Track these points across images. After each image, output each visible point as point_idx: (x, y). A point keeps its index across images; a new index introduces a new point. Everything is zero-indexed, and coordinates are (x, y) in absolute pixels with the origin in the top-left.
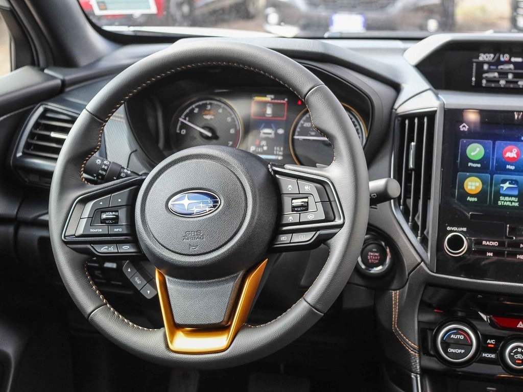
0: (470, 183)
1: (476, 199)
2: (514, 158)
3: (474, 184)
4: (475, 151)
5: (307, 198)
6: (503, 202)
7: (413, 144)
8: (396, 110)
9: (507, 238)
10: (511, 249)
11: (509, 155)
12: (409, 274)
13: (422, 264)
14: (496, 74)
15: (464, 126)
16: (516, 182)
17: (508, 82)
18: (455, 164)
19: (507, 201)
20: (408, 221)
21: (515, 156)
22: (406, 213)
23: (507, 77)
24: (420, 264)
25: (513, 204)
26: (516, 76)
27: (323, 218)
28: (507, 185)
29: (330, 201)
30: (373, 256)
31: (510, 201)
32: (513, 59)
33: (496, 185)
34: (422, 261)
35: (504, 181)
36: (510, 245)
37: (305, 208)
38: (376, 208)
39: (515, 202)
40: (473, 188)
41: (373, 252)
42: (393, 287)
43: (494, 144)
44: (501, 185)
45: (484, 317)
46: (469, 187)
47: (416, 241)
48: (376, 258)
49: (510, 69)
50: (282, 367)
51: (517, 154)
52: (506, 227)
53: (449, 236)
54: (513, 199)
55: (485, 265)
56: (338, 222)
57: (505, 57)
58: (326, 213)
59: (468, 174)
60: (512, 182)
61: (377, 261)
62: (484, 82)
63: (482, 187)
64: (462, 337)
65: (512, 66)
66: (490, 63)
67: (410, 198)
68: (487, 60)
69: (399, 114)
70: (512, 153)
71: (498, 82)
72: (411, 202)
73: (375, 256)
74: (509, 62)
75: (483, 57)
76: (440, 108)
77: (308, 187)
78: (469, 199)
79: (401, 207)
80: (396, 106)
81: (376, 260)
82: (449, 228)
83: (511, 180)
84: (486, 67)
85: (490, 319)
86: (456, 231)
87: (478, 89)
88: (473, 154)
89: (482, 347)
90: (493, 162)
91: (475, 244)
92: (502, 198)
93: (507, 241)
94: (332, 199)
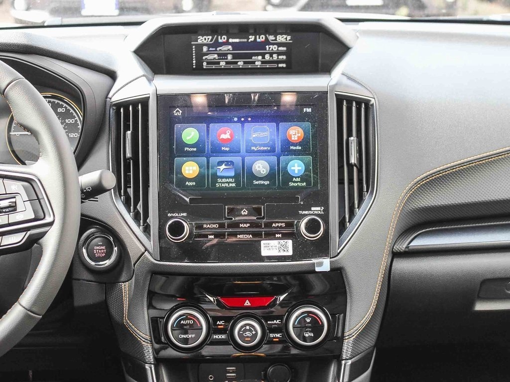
0: (187, 168)
1: (194, 183)
2: (228, 139)
3: (191, 168)
4: (190, 135)
5: (15, 197)
6: (220, 184)
7: (129, 133)
8: (111, 99)
9: (226, 219)
10: (230, 230)
11: (223, 136)
12: (134, 265)
13: (146, 253)
14: (216, 56)
15: (178, 111)
16: (232, 163)
17: (227, 63)
18: (171, 150)
19: (224, 183)
20: (129, 211)
21: (229, 137)
22: (127, 204)
23: (227, 59)
24: (143, 253)
25: (231, 185)
26: (235, 56)
27: (33, 217)
28: (223, 167)
29: (38, 199)
30: (99, 250)
31: (227, 182)
32: (231, 40)
33: (212, 168)
34: (146, 251)
35: (220, 163)
36: (230, 226)
37: (13, 208)
38: (97, 201)
39: (232, 183)
40: (191, 172)
41: (98, 246)
42: (122, 279)
43: (208, 127)
44: (218, 167)
45: (212, 299)
46: (187, 172)
47: (139, 231)
48: (102, 251)
49: (229, 50)
50: (31, 373)
51: (231, 135)
52: (225, 208)
53: (170, 222)
54: (231, 180)
55: (207, 248)
56: (48, 219)
57: (223, 39)
58: (35, 212)
59: (185, 158)
60: (228, 163)
61: (104, 255)
62: (205, 64)
63: (199, 170)
64: (191, 322)
65: (230, 47)
66: (209, 46)
67: (130, 187)
68: (205, 42)
69: (114, 103)
70: (226, 135)
71: (219, 63)
72: (131, 191)
73: (101, 250)
74: (227, 43)
75: (201, 40)
76: (152, 94)
77: (15, 187)
78: (187, 183)
79: (122, 197)
80: (110, 96)
81: (102, 253)
82: (169, 215)
83: (226, 161)
84: (205, 49)
85: (217, 300)
86: (176, 217)
87: (199, 71)
88: (188, 138)
89: (212, 330)
90: (208, 145)
91: (196, 228)
92: (219, 180)
93: (226, 222)
94: (40, 197)
